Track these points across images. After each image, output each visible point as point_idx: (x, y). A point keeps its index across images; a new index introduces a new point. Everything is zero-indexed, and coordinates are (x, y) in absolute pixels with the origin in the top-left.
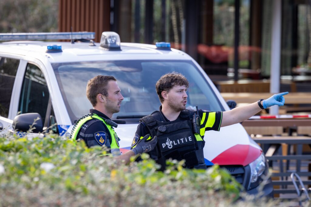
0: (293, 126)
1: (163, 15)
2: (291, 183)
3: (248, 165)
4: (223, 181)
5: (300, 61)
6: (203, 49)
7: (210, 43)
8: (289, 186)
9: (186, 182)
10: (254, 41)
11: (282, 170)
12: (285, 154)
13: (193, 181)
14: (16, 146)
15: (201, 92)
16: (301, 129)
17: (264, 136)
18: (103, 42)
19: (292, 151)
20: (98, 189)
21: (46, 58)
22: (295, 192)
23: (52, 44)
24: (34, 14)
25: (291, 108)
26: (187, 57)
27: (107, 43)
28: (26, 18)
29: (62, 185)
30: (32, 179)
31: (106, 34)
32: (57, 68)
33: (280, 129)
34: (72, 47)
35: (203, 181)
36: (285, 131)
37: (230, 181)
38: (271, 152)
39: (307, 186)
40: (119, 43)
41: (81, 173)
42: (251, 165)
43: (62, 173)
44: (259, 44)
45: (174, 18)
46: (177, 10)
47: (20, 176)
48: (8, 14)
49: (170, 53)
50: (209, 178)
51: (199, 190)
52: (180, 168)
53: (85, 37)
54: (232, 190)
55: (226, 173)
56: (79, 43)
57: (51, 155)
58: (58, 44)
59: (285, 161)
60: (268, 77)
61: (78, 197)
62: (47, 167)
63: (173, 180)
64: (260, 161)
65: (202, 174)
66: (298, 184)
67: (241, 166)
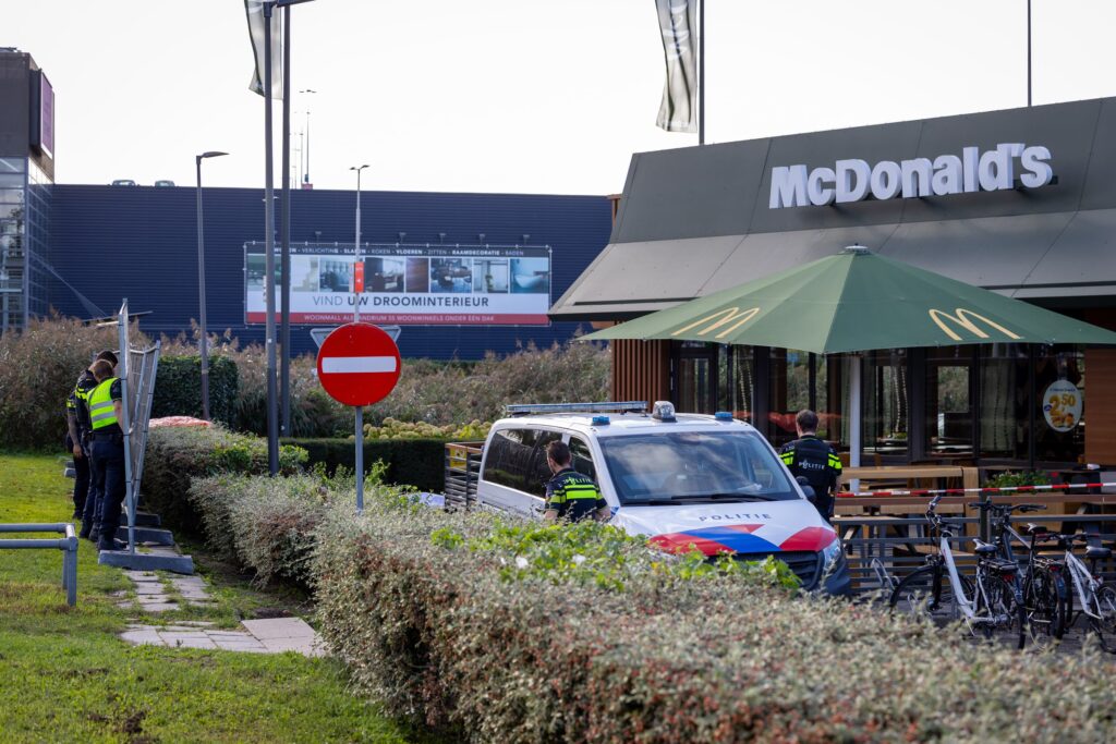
0: (875, 505)
1: (730, 378)
2: (873, 570)
3: (821, 551)
4: (779, 574)
5: (886, 429)
6: (775, 417)
7: (783, 410)
8: (871, 574)
9: (737, 576)
10: (833, 407)
11: (863, 554)
12: (866, 537)
13: (747, 574)
14: (549, 534)
15: (766, 467)
16: (884, 508)
17: (842, 516)
18: (655, 412)
19: (875, 532)
20: (635, 585)
21: (591, 432)
22: (877, 580)
23: (598, 416)
24: (587, 379)
25: (875, 484)
26: (750, 428)
27: (660, 413)
28: (577, 385)
29: (594, 581)
30: (561, 574)
31: (658, 403)
32: (603, 442)
33: (860, 508)
34: (623, 419)
35: (757, 574)
36: (866, 510)
37: (788, 573)
38: (849, 535)
39: (891, 573)
40: (673, 413)
41: (618, 566)
42: (825, 550)
43: (597, 566)
44: (839, 412)
45: (741, 382)
46: (745, 373)
47: (548, 569)
48: (559, 380)
49: (732, 424)
50: (763, 570)
51: (751, 586)
52: (730, 559)
53: (636, 406)
54: (790, 585)
55: (783, 564)
56: (628, 414)
57: (587, 545)
58: (605, 415)
59: (866, 545)
60: (848, 449)
61: (611, 594)
62: (580, 559)
63: (723, 574)
64: (836, 546)
65: (756, 566)
66: (880, 571)
67: (813, 552)
